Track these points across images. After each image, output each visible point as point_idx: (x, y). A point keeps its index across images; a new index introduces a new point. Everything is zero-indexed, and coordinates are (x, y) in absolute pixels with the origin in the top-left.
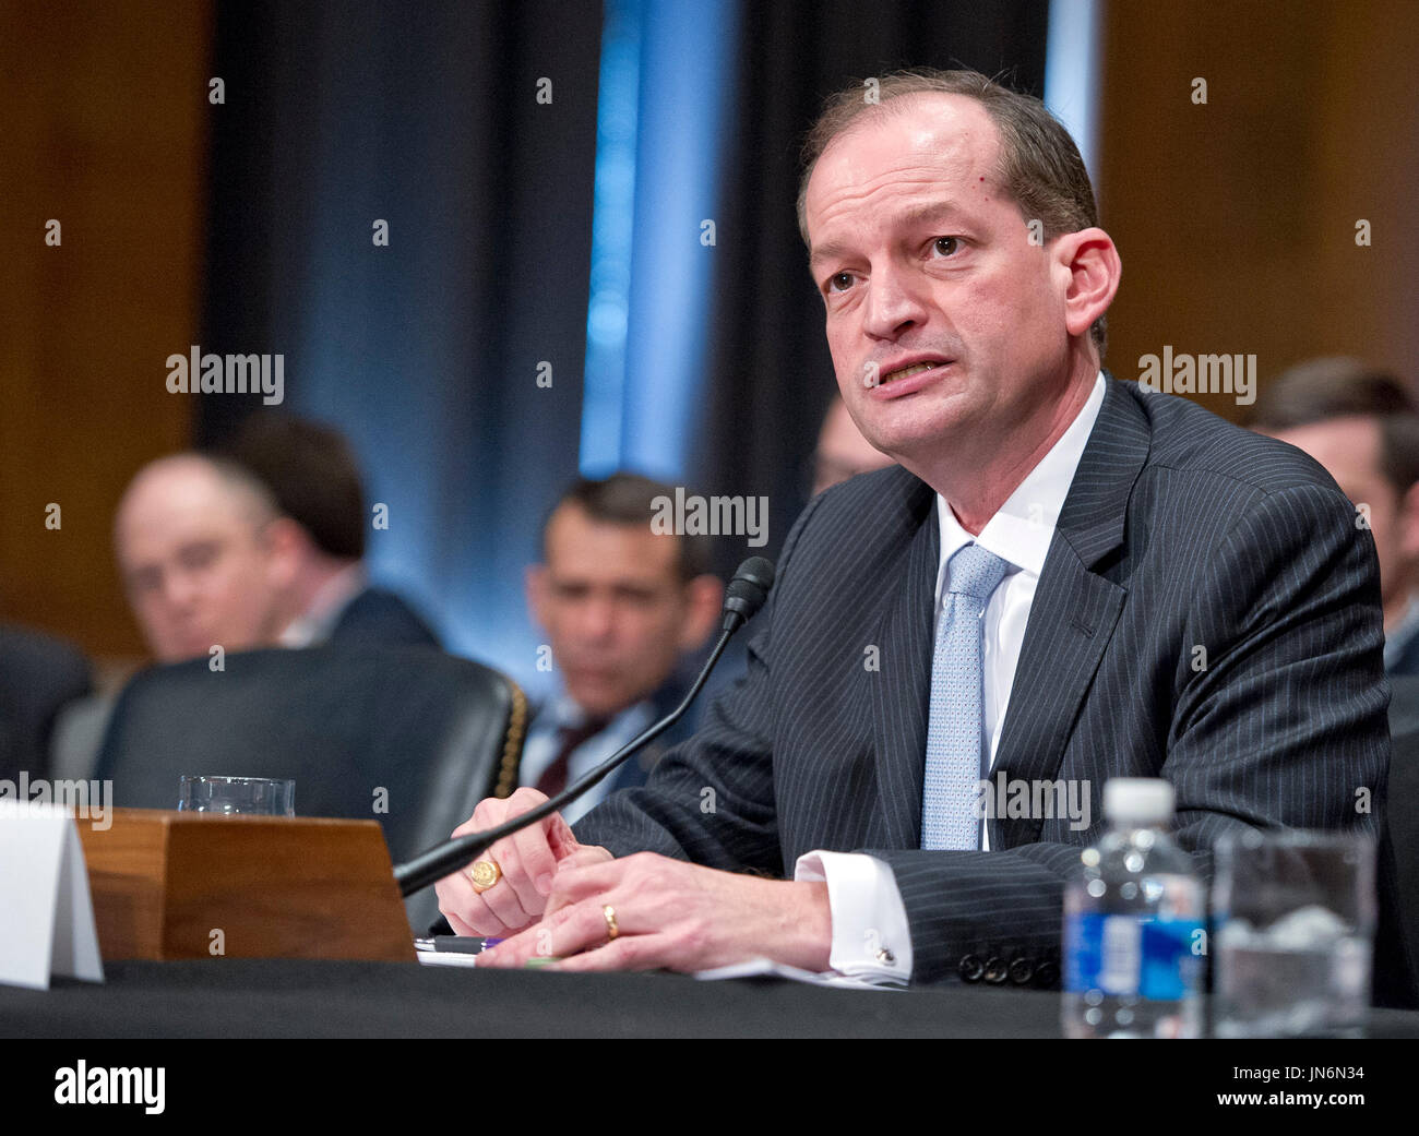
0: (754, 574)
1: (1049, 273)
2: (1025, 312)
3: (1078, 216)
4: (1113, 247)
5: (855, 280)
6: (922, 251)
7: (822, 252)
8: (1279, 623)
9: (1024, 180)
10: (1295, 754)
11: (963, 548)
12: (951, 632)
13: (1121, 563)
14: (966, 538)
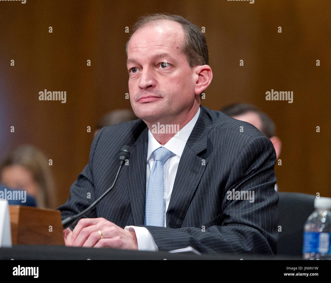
0: (127, 150)
1: (192, 76)
2: (184, 86)
3: (203, 61)
4: (211, 71)
6: (158, 66)
7: (130, 61)
8: (256, 173)
9: (189, 49)
10: (263, 210)
11: (159, 148)
12: (155, 171)
13: (205, 154)
14: (160, 145)
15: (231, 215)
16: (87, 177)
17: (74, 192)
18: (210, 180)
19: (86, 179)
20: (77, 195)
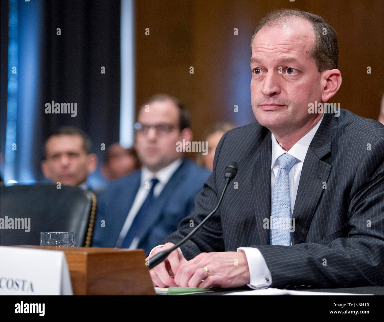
1: (320, 82)
3: (333, 64)
9: (319, 53)
11: (283, 155)
12: (280, 180)
13: (330, 158)
14: (284, 152)
15: (356, 225)
16: (210, 186)
17: (198, 203)
18: (334, 185)
19: (210, 188)
20: (201, 206)
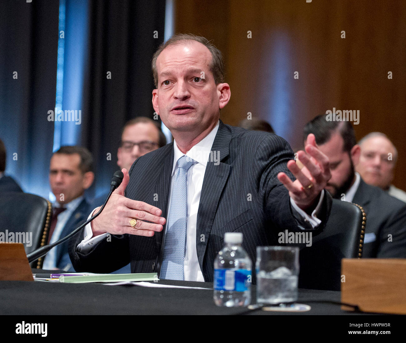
1: (217, 92)
4: (230, 89)
5: (170, 83)
11: (182, 157)
13: (228, 160)
